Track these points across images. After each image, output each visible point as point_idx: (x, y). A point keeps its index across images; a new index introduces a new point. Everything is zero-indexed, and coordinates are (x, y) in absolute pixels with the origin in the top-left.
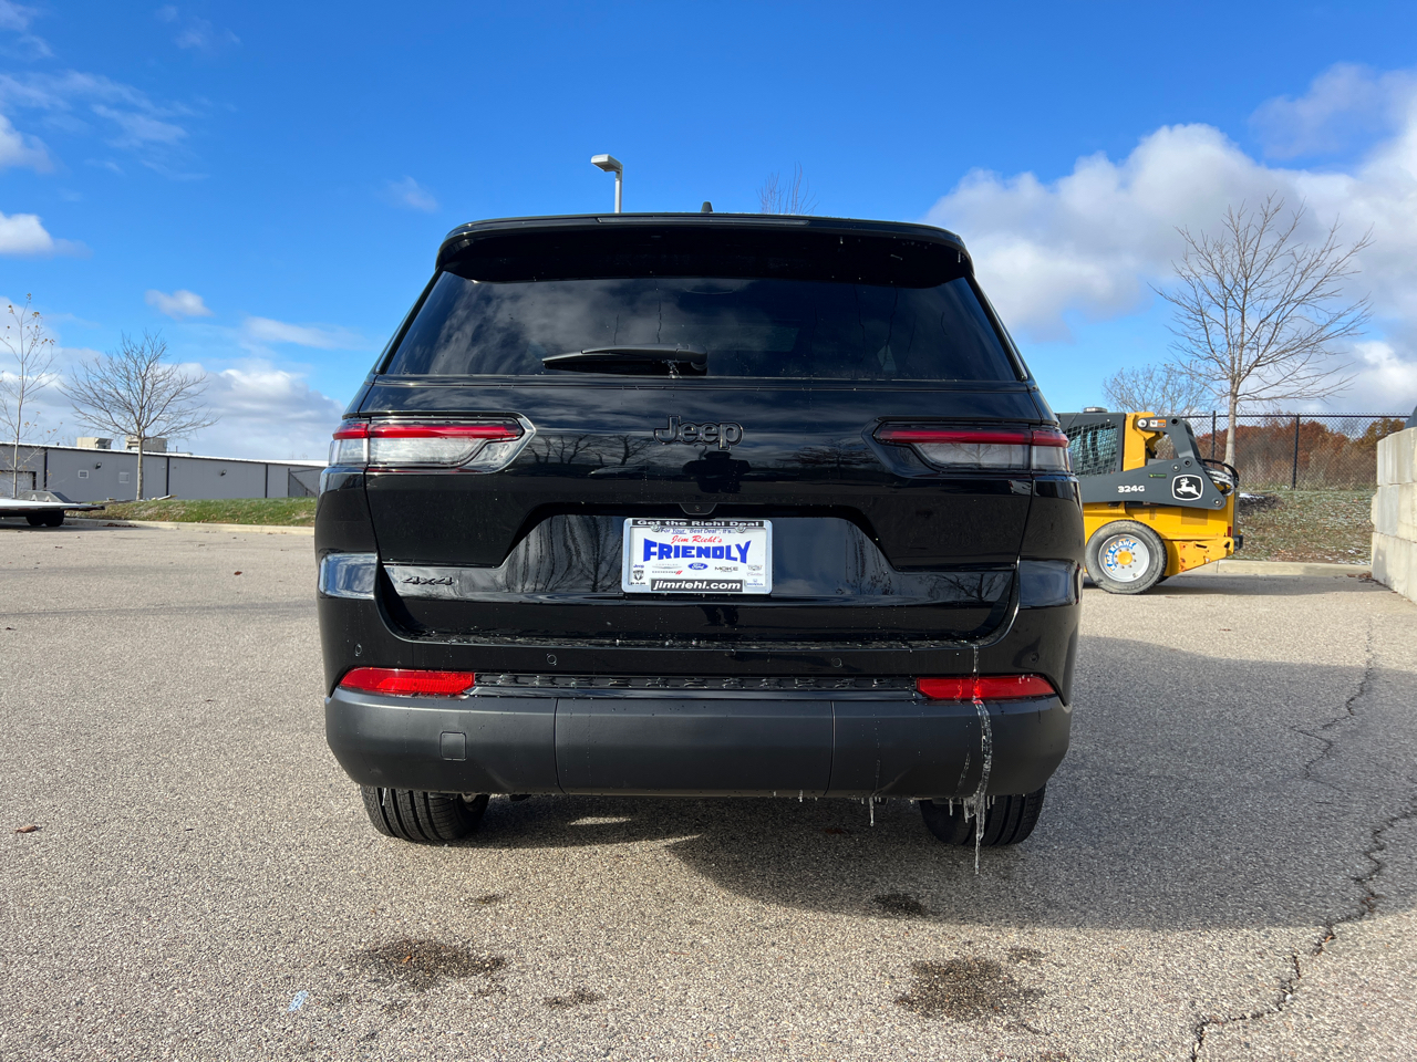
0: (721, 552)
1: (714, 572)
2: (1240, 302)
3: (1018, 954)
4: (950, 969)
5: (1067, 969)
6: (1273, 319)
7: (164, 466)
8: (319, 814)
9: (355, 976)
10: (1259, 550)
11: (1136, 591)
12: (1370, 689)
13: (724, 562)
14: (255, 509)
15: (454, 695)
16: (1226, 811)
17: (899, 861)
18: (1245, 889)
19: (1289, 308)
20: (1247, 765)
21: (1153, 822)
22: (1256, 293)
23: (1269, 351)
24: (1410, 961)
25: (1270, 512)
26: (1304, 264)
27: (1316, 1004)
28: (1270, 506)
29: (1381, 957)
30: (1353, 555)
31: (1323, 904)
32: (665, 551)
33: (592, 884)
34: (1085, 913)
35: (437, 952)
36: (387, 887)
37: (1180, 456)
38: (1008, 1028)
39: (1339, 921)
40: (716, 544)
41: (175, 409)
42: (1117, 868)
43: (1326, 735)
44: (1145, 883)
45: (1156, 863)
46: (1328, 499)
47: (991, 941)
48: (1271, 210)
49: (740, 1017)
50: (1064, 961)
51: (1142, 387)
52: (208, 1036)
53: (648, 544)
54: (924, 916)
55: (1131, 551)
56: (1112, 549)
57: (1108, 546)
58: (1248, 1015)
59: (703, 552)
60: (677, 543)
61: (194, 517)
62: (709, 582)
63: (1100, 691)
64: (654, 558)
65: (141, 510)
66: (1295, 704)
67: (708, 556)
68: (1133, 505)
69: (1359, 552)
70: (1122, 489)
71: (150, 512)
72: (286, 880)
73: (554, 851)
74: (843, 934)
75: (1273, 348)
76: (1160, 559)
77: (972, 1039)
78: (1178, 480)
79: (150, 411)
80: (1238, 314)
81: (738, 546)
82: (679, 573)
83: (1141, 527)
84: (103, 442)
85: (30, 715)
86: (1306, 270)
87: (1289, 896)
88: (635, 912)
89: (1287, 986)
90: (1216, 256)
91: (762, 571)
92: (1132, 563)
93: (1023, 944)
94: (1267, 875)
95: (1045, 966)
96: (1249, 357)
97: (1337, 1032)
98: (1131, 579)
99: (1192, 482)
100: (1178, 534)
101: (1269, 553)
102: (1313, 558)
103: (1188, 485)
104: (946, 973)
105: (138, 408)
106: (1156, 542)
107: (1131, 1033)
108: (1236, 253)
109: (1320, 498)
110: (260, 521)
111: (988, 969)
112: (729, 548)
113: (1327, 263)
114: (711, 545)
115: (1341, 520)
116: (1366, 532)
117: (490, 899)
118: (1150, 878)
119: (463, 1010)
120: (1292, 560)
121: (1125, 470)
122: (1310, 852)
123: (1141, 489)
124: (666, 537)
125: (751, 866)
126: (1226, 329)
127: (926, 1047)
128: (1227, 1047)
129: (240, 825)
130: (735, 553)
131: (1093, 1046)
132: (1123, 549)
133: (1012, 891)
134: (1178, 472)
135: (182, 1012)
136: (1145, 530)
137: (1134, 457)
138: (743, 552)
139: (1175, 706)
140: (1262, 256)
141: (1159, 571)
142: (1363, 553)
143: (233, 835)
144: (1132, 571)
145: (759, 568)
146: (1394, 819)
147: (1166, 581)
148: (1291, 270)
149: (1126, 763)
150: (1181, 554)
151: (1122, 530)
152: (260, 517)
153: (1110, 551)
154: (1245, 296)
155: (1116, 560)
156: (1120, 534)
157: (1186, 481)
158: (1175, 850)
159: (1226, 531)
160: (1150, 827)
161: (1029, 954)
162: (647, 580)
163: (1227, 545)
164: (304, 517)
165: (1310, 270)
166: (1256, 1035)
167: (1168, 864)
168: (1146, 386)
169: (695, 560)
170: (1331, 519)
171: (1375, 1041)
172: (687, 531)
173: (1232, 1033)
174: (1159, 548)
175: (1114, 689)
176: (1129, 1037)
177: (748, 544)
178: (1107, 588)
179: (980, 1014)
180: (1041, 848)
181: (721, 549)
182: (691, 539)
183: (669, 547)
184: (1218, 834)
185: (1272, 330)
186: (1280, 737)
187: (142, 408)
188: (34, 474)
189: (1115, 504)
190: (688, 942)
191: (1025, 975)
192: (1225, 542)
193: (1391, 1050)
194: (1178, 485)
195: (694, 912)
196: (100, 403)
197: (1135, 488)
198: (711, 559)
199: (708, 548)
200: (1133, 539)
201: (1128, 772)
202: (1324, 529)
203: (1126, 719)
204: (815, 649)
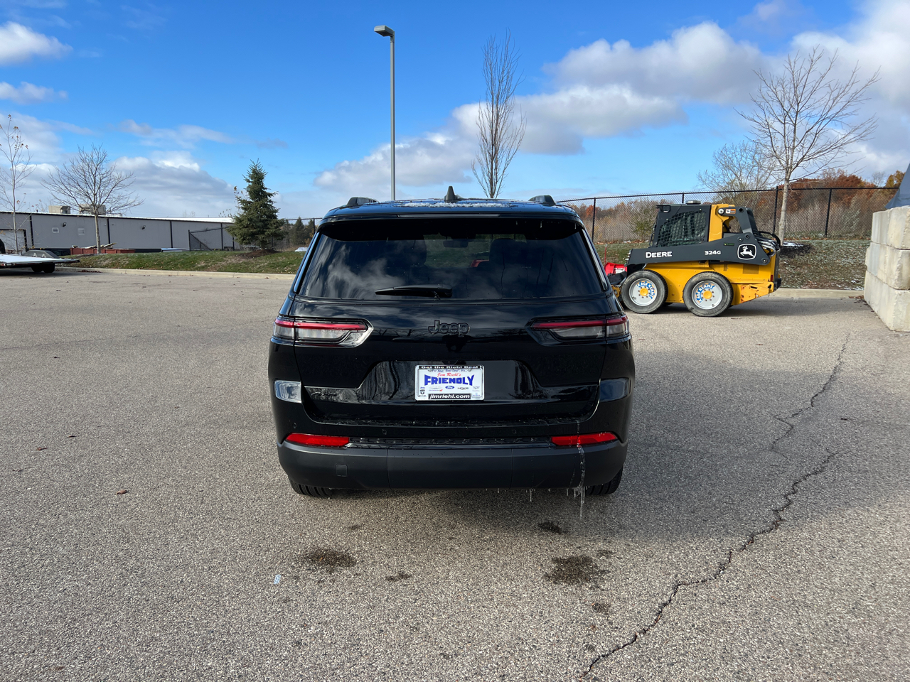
0: (460, 381)
1: (457, 389)
2: (794, 120)
3: (600, 553)
4: (570, 560)
5: (622, 560)
6: (814, 130)
7: (106, 224)
8: (263, 481)
9: (300, 567)
10: (796, 281)
11: (714, 315)
12: (829, 388)
13: (462, 385)
14: (172, 260)
15: (340, 447)
16: (722, 472)
17: (551, 503)
18: (718, 517)
19: (824, 123)
20: (742, 442)
21: (683, 479)
22: (804, 113)
23: (810, 152)
24: (785, 554)
25: (806, 256)
26: (835, 94)
27: (733, 576)
28: (806, 251)
29: (772, 552)
30: (854, 284)
31: (753, 524)
32: (434, 380)
33: (402, 519)
34: (637, 531)
35: (334, 555)
36: (304, 522)
37: (744, 232)
38: (591, 588)
39: (758, 534)
40: (458, 377)
41: (116, 196)
42: (658, 507)
43: (792, 421)
44: (670, 515)
45: (678, 503)
46: (843, 246)
47: (588, 547)
48: (815, 58)
49: (473, 585)
50: (622, 556)
51: (739, 157)
52: (243, 596)
53: (427, 377)
54: (560, 533)
55: (711, 291)
56: (700, 290)
57: (698, 287)
58: (700, 581)
59: (452, 381)
60: (440, 377)
61: (135, 265)
62: (455, 395)
63: (675, 392)
64: (429, 384)
65: (101, 261)
66: (783, 399)
67: (454, 383)
68: (713, 262)
69: (858, 282)
70: (707, 253)
71: (107, 262)
72: (256, 519)
73: (382, 501)
74: (521, 544)
75: (813, 150)
76: (728, 295)
77: (574, 594)
78: (741, 248)
79: (101, 197)
80: (792, 127)
81: (468, 378)
82: (441, 390)
83: (717, 276)
84: (65, 209)
85: (94, 420)
86: (836, 98)
87: (738, 520)
88: (424, 533)
89: (722, 567)
90: (779, 88)
91: (480, 389)
92: (712, 298)
93: (604, 548)
94: (731, 509)
95: (613, 560)
96: (797, 156)
97: (738, 589)
98: (711, 307)
99: (750, 248)
100: (740, 280)
101: (802, 283)
102: (829, 286)
103: (747, 250)
104: (567, 563)
105: (92, 194)
106: (727, 285)
107: (645, 590)
108: (792, 86)
109: (839, 245)
110: (176, 268)
111: (587, 560)
112: (464, 378)
113: (851, 92)
114: (456, 377)
115: (850, 260)
116: (863, 269)
117: (355, 528)
118: (673, 511)
119: (350, 583)
120: (816, 288)
121: (709, 241)
122: (757, 495)
123: (719, 253)
124: (434, 374)
125: (478, 508)
126: (784, 137)
127: (554, 598)
128: (686, 595)
129: (225, 487)
130: (467, 381)
131: (627, 596)
132: (707, 290)
133: (604, 520)
134: (742, 242)
135: (228, 584)
136: (720, 278)
137: (716, 233)
138: (471, 380)
139: (715, 403)
140: (809, 88)
141: (728, 303)
142: (860, 283)
143: (224, 493)
144: (712, 303)
145: (478, 387)
146: (808, 475)
147: (732, 308)
148: (827, 97)
149: (678, 442)
150: (742, 292)
151: (707, 278)
152: (176, 265)
153: (699, 291)
154: (797, 116)
155: (702, 296)
156: (705, 280)
157: (746, 248)
158: (689, 495)
159: (770, 278)
160: (680, 483)
161: (607, 553)
162: (426, 394)
163: (770, 287)
164: (203, 265)
165: (839, 98)
166: (701, 590)
167: (684, 504)
168: (742, 156)
169: (449, 384)
170: (843, 260)
171: (753, 593)
172: (444, 370)
173: (690, 589)
174: (728, 289)
175: (683, 391)
176: (644, 592)
177: (473, 376)
178: (696, 313)
179: (579, 582)
180: (622, 495)
181: (460, 379)
182: (446, 375)
183: (436, 378)
184: (713, 485)
185: (814, 137)
186: (766, 423)
187: (95, 195)
188: (25, 231)
189: (703, 262)
190: (449, 548)
191: (601, 563)
192: (768, 285)
193: (760, 597)
194: (741, 250)
195: (451, 533)
196: (69, 193)
197: (715, 252)
198: (456, 384)
199: (454, 379)
200: (713, 284)
201: (678, 448)
202: (838, 267)
203: (685, 413)
204: (504, 426)
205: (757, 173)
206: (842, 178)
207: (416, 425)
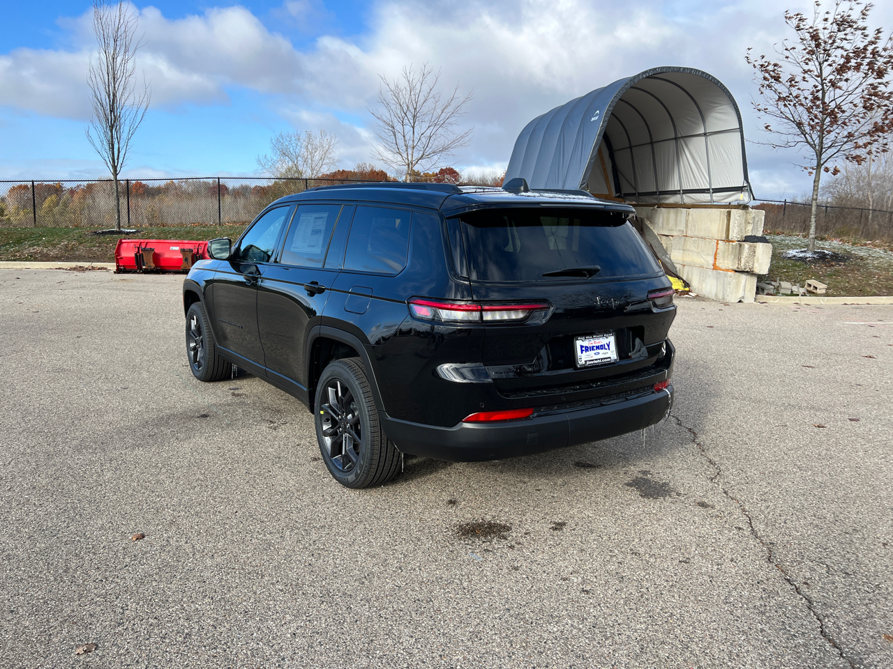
0: (602, 347)
1: (602, 354)
3: (643, 473)
4: (635, 483)
13: (604, 351)
27: (724, 467)
29: (718, 448)
39: (694, 439)
47: (629, 471)
50: (657, 472)
51: (294, 145)
53: (582, 347)
54: (598, 468)
58: (717, 474)
62: (602, 359)
64: (584, 352)
82: (592, 357)
89: (712, 463)
91: (615, 352)
93: (639, 470)
95: (656, 475)
97: (739, 473)
104: (637, 485)
107: (703, 487)
114: (600, 344)
117: (453, 502)
124: (586, 343)
127: (671, 507)
128: (725, 484)
130: (606, 347)
161: (645, 472)
162: (584, 361)
168: (297, 144)
172: (592, 340)
173: (721, 481)
179: (666, 494)
182: (593, 343)
204: (635, 380)
205: (310, 161)
206: (373, 172)
207: (579, 389)
